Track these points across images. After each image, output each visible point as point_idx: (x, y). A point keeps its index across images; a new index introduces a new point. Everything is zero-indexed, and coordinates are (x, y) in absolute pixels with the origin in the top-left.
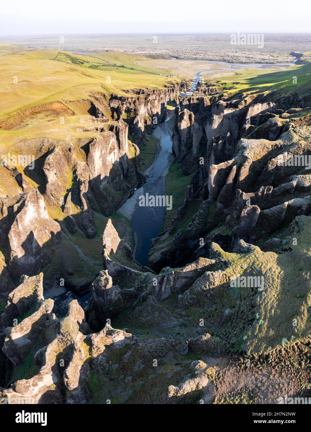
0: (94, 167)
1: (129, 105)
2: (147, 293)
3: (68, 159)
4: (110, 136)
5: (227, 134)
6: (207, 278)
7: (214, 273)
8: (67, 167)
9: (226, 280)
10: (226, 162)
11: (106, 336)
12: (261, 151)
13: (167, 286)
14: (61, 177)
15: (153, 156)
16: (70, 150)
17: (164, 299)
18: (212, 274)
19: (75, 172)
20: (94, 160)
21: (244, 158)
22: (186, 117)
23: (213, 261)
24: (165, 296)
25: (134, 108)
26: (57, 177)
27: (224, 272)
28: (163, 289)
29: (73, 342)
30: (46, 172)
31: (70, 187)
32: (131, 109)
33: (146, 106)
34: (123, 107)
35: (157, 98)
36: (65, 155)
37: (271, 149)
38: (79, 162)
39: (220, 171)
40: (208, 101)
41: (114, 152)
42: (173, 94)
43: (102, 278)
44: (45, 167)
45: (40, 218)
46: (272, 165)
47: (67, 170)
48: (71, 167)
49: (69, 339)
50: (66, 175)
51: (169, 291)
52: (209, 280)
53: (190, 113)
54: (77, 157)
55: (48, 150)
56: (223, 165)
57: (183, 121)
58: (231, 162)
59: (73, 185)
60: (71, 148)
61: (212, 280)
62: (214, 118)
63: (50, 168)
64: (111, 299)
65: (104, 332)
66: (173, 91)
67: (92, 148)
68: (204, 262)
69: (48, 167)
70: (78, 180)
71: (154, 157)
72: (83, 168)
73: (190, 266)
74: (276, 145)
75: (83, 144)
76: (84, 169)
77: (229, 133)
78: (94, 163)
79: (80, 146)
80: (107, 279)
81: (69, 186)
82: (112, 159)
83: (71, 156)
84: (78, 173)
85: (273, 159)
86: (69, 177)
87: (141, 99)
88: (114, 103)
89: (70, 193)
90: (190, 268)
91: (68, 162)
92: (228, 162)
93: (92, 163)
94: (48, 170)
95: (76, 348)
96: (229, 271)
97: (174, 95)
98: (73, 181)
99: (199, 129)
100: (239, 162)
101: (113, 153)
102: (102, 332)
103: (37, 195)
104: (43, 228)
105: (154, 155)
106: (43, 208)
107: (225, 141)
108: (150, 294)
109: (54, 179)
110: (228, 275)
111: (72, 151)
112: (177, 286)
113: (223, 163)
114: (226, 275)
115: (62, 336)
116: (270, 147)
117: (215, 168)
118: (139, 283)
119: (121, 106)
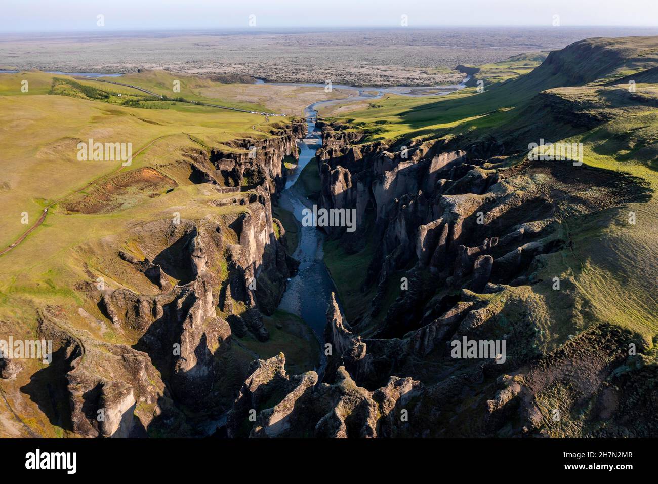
0: (249, 251)
1: (249, 165)
2: (405, 355)
3: (218, 244)
4: (259, 208)
5: (418, 193)
6: (474, 316)
7: (478, 311)
8: (217, 253)
9: (491, 315)
10: (435, 222)
11: (395, 388)
12: (471, 206)
13: (430, 338)
14: (213, 266)
15: (295, 235)
16: (218, 230)
17: (428, 354)
18: (477, 312)
19: (229, 258)
20: (249, 241)
21: (455, 215)
22: (341, 177)
23: (471, 303)
24: (428, 350)
25: (257, 170)
26: (207, 266)
27: (487, 308)
28: (426, 343)
29: (363, 399)
30: (196, 260)
31: (226, 279)
32: (253, 171)
33: (267, 165)
34: (241, 169)
35: (276, 152)
36: (212, 237)
37: (482, 203)
38: (233, 245)
39: (430, 231)
40: (359, 152)
41: (265, 230)
42: (290, 145)
43: (354, 346)
44: (195, 254)
45: (206, 316)
46: (488, 219)
47: (218, 257)
48: (222, 252)
49: (358, 396)
50: (217, 263)
51: (431, 343)
52: (475, 317)
53: (345, 171)
54: (227, 239)
55: (184, 233)
56: (432, 225)
57: (337, 183)
58: (440, 221)
59: (230, 275)
60: (220, 227)
61: (478, 317)
62: (387, 175)
63: (202, 254)
64: (364, 372)
65: (392, 383)
66: (290, 140)
67: (246, 226)
68: (463, 305)
69: (200, 254)
70: (237, 267)
71: (296, 237)
72: (239, 252)
73: (450, 311)
74: (487, 198)
75: (231, 222)
76: (240, 254)
77: (420, 191)
78: (248, 245)
79: (228, 225)
80: (361, 347)
81: (224, 276)
82: (263, 239)
83: (221, 237)
84: (235, 258)
85: (489, 213)
86: (223, 265)
87: (260, 155)
88: (224, 164)
89: (229, 286)
90: (451, 313)
91: (217, 246)
92: (436, 221)
93: (246, 246)
94: (199, 257)
95: (370, 403)
96: (490, 306)
97: (292, 145)
98: (228, 270)
99: (365, 191)
100: (449, 219)
101: (264, 232)
102: (389, 384)
103: (204, 287)
104: (211, 329)
105: (295, 233)
106: (210, 302)
107: (416, 201)
108: (409, 355)
109: (204, 270)
110: (492, 310)
111: (222, 232)
112: (439, 337)
113: (432, 223)
114: (489, 310)
115: (348, 397)
116: (481, 201)
117: (424, 229)
118: (390, 350)
119: (237, 167)
